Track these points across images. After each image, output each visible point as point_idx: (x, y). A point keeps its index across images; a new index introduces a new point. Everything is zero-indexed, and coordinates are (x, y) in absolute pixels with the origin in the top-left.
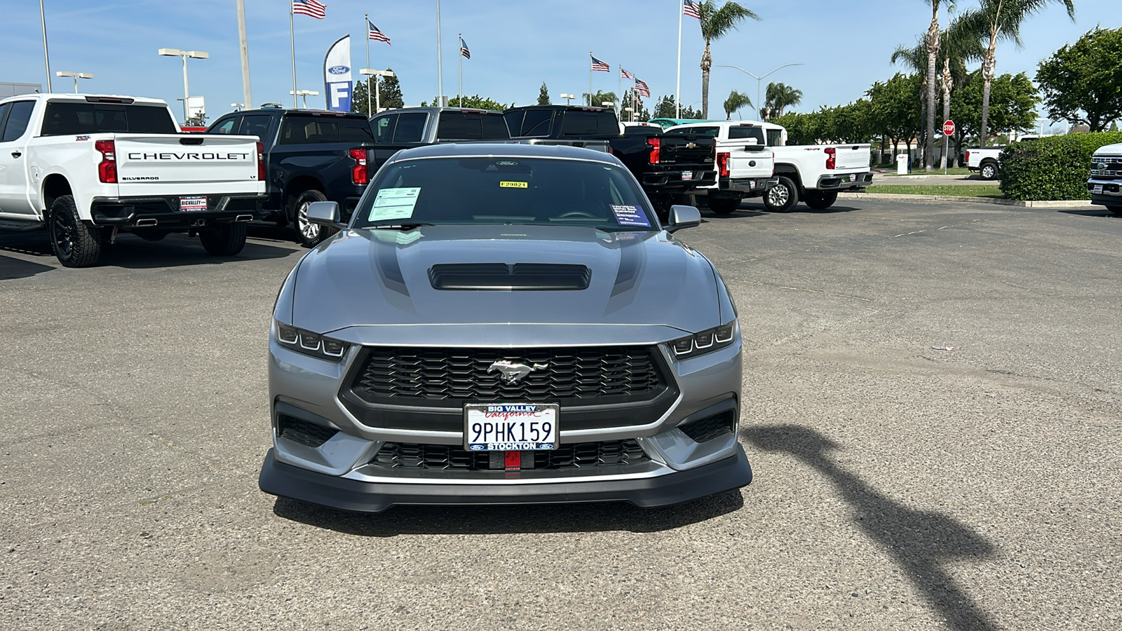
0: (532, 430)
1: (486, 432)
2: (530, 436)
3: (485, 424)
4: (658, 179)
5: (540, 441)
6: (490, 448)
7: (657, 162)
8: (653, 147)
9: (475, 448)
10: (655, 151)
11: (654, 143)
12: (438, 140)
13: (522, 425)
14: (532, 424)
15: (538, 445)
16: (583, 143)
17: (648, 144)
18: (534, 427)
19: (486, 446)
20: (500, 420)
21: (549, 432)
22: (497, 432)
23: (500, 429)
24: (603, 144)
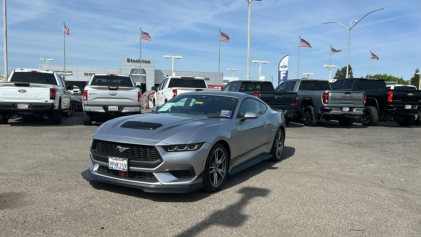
0: (122, 165)
1: (113, 164)
2: (122, 167)
3: (113, 162)
4: (392, 108)
5: (124, 169)
6: (113, 169)
7: (391, 101)
8: (390, 95)
9: (110, 168)
10: (391, 96)
11: (390, 93)
12: (299, 91)
13: (120, 163)
14: (122, 164)
15: (123, 170)
16: (350, 92)
17: (388, 93)
18: (123, 164)
19: (112, 168)
20: (115, 161)
21: (126, 166)
22: (115, 165)
23: (115, 164)
24: (362, 93)
